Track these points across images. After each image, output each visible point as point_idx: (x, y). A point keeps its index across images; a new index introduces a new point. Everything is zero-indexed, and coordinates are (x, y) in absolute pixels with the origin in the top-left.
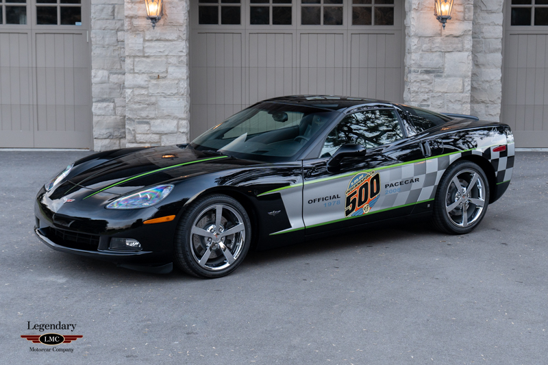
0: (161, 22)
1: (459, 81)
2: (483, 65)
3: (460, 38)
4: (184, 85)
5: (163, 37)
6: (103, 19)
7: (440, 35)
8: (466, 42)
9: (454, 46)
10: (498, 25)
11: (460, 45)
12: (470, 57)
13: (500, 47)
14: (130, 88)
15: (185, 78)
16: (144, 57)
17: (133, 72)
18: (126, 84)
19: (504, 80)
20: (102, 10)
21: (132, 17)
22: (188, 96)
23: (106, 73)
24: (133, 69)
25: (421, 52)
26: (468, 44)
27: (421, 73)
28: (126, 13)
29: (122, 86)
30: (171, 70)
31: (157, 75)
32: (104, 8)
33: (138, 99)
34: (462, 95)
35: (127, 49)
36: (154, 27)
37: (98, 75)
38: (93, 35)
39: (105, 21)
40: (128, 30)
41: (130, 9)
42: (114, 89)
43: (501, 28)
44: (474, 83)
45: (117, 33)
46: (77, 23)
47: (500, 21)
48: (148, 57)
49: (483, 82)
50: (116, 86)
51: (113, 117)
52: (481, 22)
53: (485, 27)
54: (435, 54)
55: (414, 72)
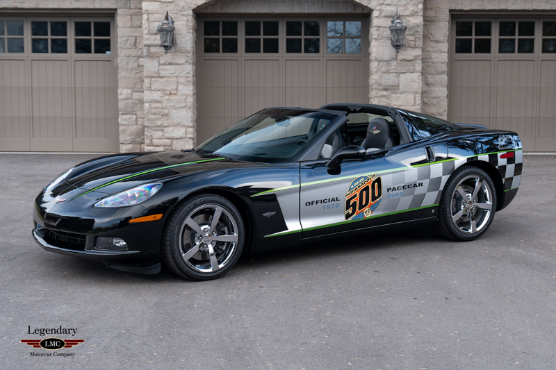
0: (173, 49)
1: (411, 96)
2: (432, 84)
3: (412, 62)
4: (191, 100)
5: (174, 61)
6: (128, 48)
7: (396, 59)
8: (417, 65)
9: (407, 68)
10: (444, 52)
11: (411, 68)
12: (420, 77)
13: (446, 70)
14: (147, 102)
15: (192, 94)
16: (159, 77)
17: (150, 89)
18: (145, 99)
19: (450, 96)
20: (127, 41)
21: (149, 46)
22: (195, 109)
23: (129, 91)
24: (151, 87)
25: (380, 73)
26: (418, 66)
27: (381, 90)
28: (145, 43)
29: (141, 102)
30: (180, 87)
31: (169, 92)
32: (128, 39)
33: (154, 111)
34: (414, 107)
35: (145, 71)
36: (166, 53)
37: (123, 93)
38: (119, 61)
39: (129, 50)
40: (146, 56)
41: (148, 39)
42: (136, 104)
43: (447, 55)
44: (425, 99)
45: (138, 60)
46: (107, 52)
47: (446, 49)
48: (162, 77)
49: (432, 98)
50: (137, 102)
51: (135, 127)
52: (430, 49)
53: (434, 54)
54: (391, 75)
55: (376, 89)
